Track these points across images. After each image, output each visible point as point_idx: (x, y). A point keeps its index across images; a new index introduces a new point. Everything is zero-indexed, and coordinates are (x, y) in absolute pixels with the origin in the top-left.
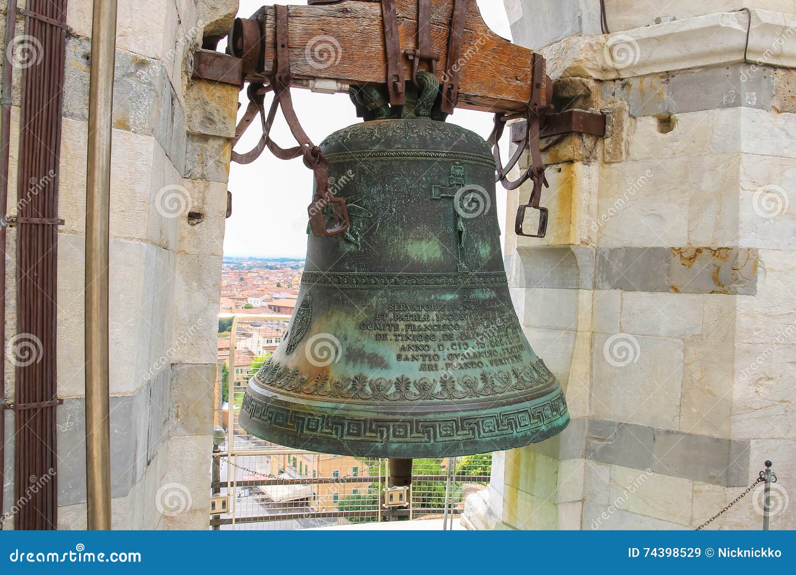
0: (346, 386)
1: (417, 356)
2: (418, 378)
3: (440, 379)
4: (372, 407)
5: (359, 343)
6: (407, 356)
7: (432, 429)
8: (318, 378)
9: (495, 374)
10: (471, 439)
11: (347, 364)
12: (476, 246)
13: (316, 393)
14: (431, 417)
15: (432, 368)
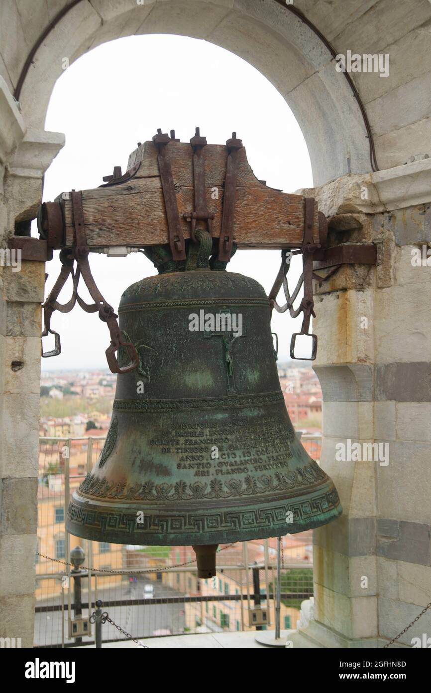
0: (138, 491)
1: (193, 464)
2: (193, 483)
3: (210, 483)
4: (156, 506)
5: (149, 456)
6: (185, 465)
7: (201, 522)
8: (118, 485)
9: (258, 478)
10: (232, 529)
11: (140, 473)
12: (244, 373)
13: (116, 497)
14: (200, 512)
15: (203, 474)
